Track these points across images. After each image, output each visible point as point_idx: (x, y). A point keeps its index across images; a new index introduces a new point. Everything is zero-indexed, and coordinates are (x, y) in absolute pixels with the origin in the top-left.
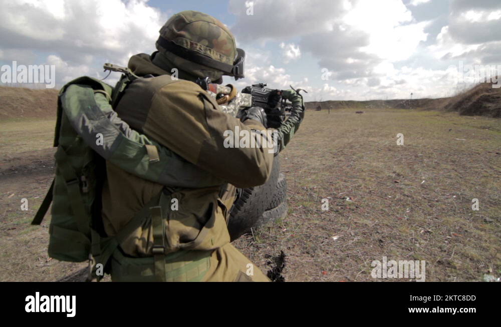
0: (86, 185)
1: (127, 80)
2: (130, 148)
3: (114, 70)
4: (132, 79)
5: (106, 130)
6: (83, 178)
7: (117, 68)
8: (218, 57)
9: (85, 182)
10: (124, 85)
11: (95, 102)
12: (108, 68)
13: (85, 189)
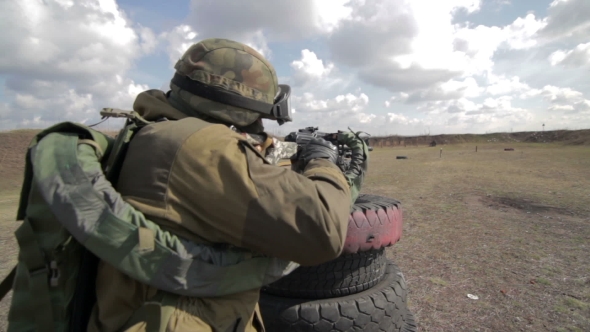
0: (56, 276)
1: (134, 125)
2: (118, 230)
3: (115, 115)
4: (141, 125)
5: (86, 201)
6: (54, 264)
7: (118, 113)
8: (251, 93)
9: (56, 271)
10: (130, 133)
11: (76, 160)
12: (106, 114)
13: (54, 281)
